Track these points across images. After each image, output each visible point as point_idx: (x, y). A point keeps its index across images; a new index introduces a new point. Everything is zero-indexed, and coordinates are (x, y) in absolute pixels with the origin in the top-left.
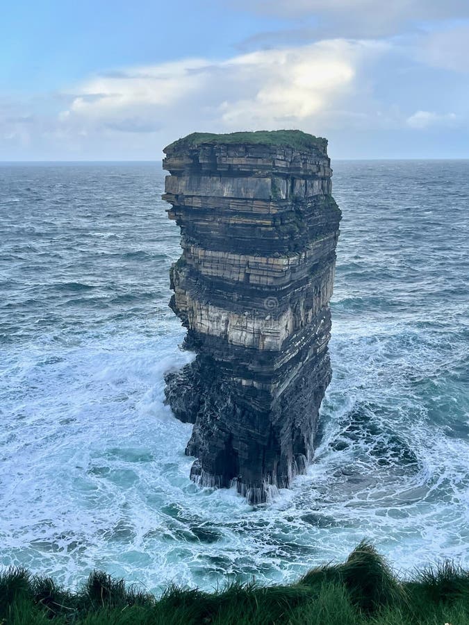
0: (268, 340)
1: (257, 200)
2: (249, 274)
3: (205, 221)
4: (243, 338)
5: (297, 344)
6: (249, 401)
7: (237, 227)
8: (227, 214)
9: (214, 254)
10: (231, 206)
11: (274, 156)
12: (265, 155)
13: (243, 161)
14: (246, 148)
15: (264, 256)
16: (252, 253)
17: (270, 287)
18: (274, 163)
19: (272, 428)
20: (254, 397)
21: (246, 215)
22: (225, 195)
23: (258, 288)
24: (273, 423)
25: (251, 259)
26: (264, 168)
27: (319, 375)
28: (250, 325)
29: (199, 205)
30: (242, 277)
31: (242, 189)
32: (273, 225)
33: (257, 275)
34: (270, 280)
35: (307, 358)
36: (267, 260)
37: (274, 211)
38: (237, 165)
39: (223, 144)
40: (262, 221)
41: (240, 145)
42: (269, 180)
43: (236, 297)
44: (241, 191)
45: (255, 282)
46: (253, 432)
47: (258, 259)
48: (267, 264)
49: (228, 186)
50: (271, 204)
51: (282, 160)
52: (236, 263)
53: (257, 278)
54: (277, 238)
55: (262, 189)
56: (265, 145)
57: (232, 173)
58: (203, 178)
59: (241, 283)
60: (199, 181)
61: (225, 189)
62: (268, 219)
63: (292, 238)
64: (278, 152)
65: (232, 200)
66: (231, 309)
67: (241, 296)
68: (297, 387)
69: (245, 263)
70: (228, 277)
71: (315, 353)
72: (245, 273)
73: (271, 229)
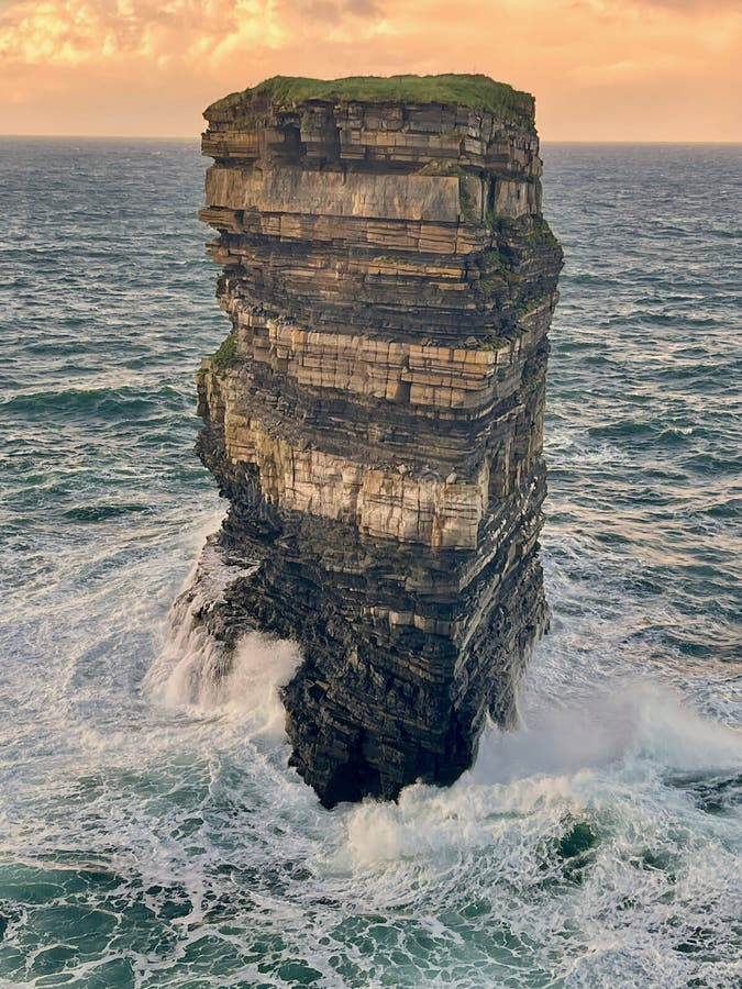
0: (450, 526)
1: (427, 223)
2: (410, 384)
3: (306, 268)
4: (393, 523)
5: (496, 536)
6: (405, 657)
7: (384, 282)
8: (359, 253)
9: (328, 340)
10: (369, 236)
11: (463, 130)
12: (444, 127)
13: (400, 139)
14: (404, 111)
15: (443, 346)
16: (416, 337)
17: (455, 411)
18: (462, 144)
19: (455, 714)
20: (418, 649)
21: (404, 255)
22: (354, 213)
23: (429, 415)
24: (457, 706)
25: (415, 352)
26: (441, 155)
27: (525, 602)
28: (411, 495)
29: (297, 234)
30: (392, 391)
31: (396, 201)
32: (464, 279)
33: (430, 386)
34: (457, 397)
35: (507, 566)
36: (452, 354)
37: (467, 249)
38: (385, 148)
39: (354, 101)
40: (440, 270)
41: (392, 105)
42: (454, 181)
43: (376, 432)
44: (392, 204)
45: (422, 402)
46: (411, 723)
47: (432, 352)
48: (451, 361)
49: (363, 193)
50: (460, 232)
51: (476, 139)
52: (380, 358)
53: (429, 392)
54: (473, 307)
55: (440, 202)
56: (444, 106)
57: (370, 164)
58: (304, 173)
59: (390, 403)
60: (296, 181)
61: (356, 199)
62: (454, 265)
63: (498, 306)
64: (471, 122)
65: (372, 224)
66: (365, 458)
67: (389, 431)
68: (491, 627)
69: (399, 359)
70: (360, 390)
71: (518, 556)
72: (399, 381)
73: (461, 287)
